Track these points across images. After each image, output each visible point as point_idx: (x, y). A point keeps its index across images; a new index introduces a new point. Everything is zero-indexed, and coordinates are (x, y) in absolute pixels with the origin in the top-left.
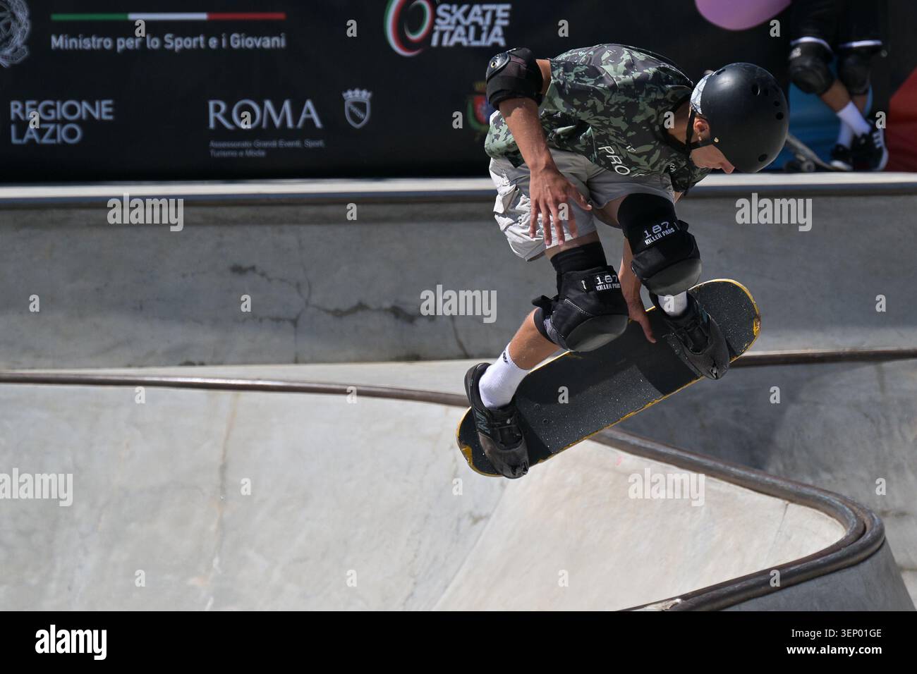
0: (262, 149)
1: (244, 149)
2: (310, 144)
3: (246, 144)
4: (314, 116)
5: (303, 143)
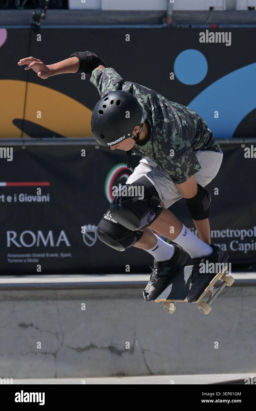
0: (36, 258)
1: (26, 258)
2: (63, 255)
3: (28, 255)
4: (66, 239)
5: (59, 255)
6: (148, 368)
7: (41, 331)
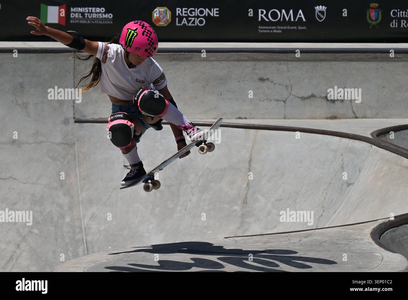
2: (300, 28)
3: (274, 27)
4: (302, 16)
5: (297, 27)
6: (354, 113)
7: (275, 84)
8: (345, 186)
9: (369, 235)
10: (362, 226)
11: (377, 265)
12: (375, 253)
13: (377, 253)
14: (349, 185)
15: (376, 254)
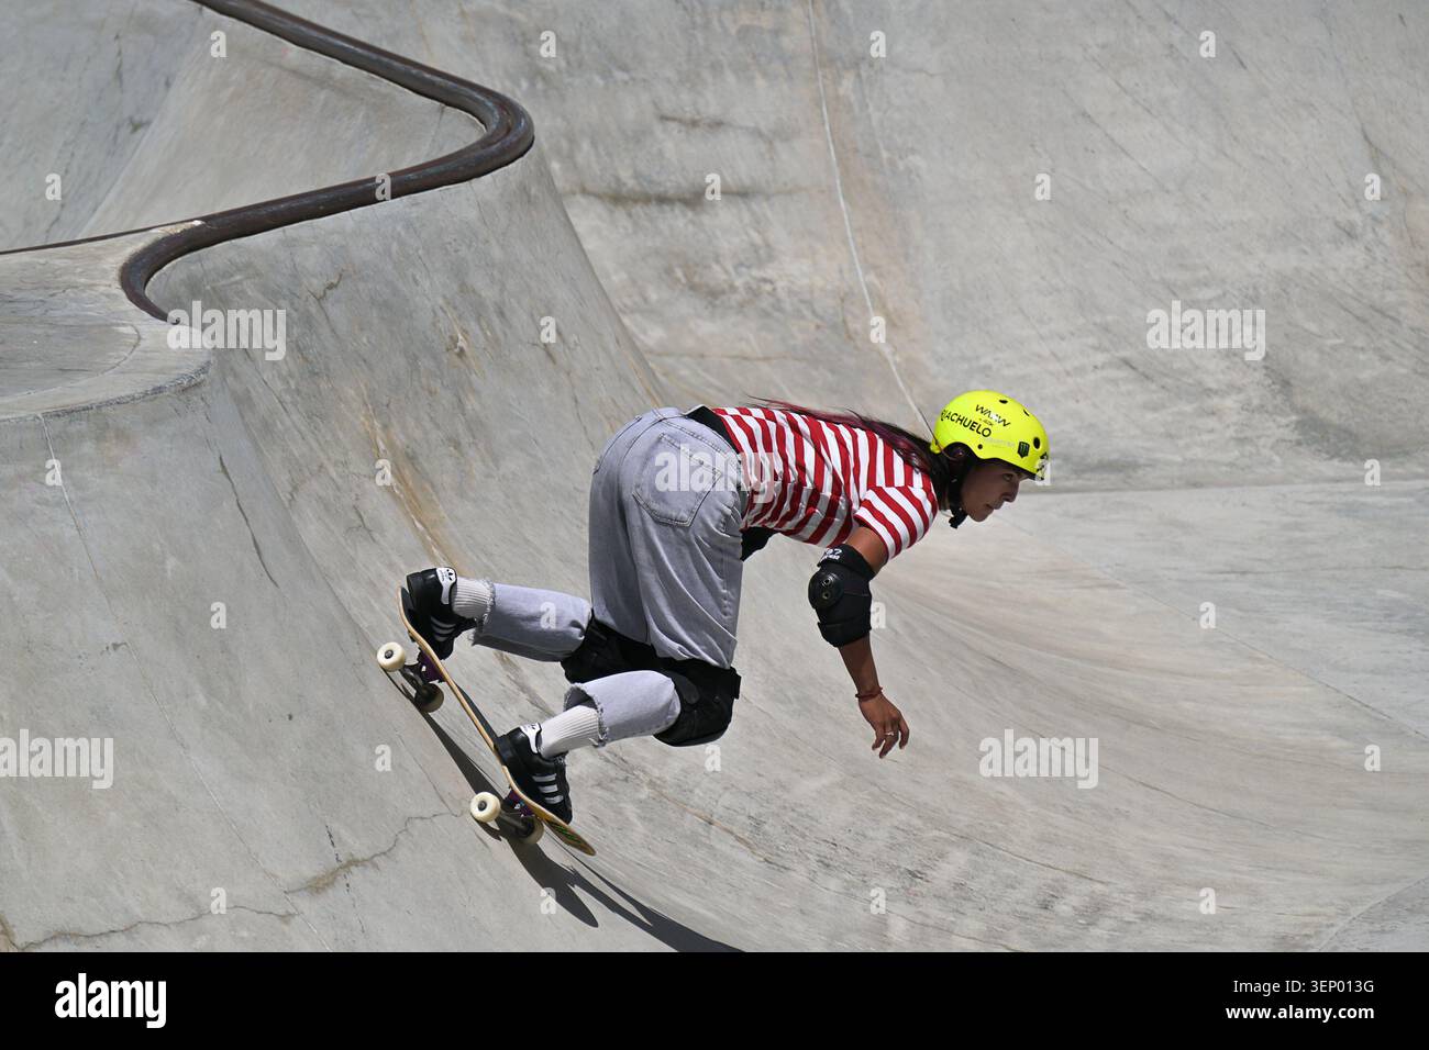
8: (126, 130)
9: (115, 274)
10: (98, 248)
11: (117, 361)
12: (118, 325)
13: (124, 325)
14: (136, 127)
15: (122, 329)
